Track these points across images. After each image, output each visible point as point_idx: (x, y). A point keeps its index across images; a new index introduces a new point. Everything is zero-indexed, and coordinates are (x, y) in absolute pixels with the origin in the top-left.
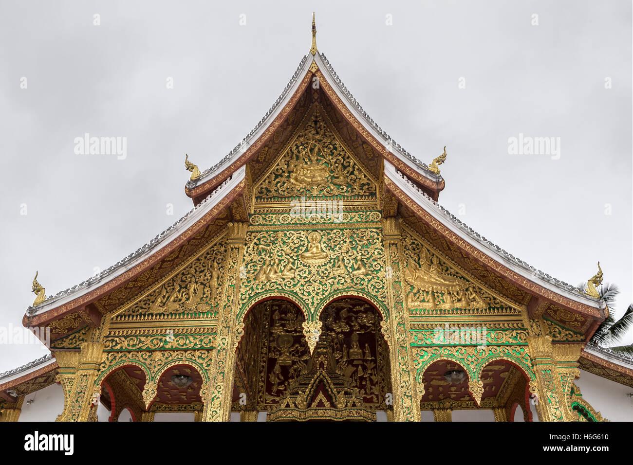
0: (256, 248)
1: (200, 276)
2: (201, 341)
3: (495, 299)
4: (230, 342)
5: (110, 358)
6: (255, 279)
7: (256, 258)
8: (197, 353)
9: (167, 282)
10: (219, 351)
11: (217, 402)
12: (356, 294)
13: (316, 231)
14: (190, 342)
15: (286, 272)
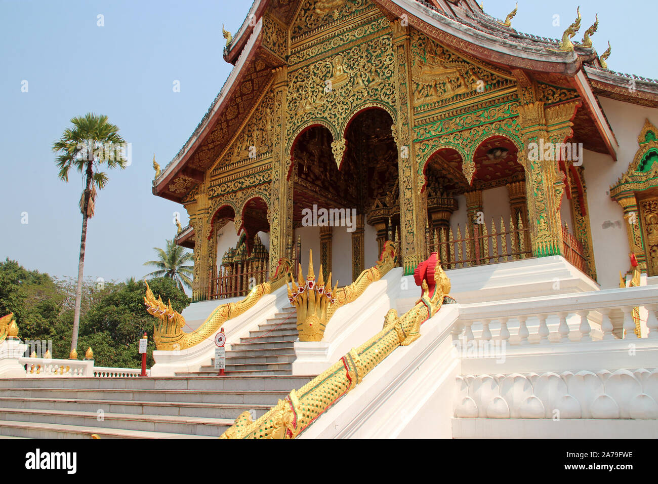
0: (295, 86)
1: (260, 124)
2: (264, 177)
3: (492, 75)
4: (281, 173)
5: (213, 203)
6: (296, 115)
7: (295, 95)
8: (263, 187)
9: (239, 135)
10: (275, 182)
11: (276, 221)
12: (371, 105)
13: (338, 54)
14: (257, 179)
15: (317, 101)
